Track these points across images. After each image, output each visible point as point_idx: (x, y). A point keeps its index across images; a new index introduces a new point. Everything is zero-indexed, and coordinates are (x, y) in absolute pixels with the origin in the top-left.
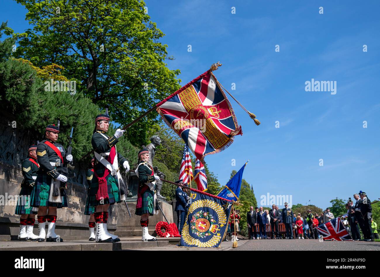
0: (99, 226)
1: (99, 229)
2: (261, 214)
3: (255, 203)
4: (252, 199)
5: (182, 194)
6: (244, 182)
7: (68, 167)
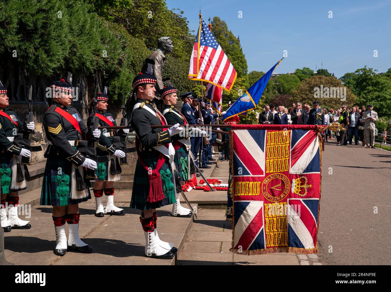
0: (150, 236)
1: (150, 239)
2: (280, 117)
3: (245, 67)
4: (241, 62)
5: (192, 113)
6: (231, 35)
7: (95, 146)
